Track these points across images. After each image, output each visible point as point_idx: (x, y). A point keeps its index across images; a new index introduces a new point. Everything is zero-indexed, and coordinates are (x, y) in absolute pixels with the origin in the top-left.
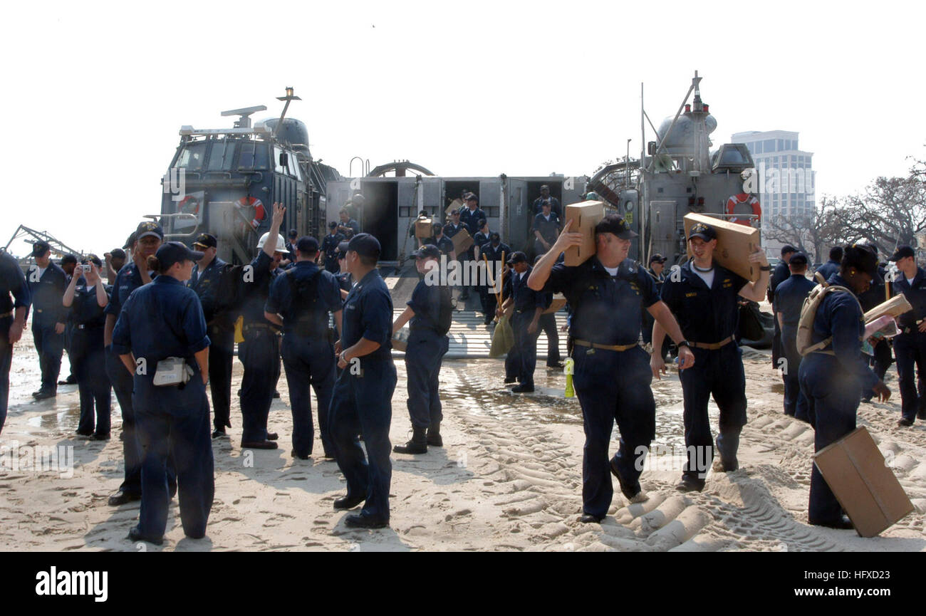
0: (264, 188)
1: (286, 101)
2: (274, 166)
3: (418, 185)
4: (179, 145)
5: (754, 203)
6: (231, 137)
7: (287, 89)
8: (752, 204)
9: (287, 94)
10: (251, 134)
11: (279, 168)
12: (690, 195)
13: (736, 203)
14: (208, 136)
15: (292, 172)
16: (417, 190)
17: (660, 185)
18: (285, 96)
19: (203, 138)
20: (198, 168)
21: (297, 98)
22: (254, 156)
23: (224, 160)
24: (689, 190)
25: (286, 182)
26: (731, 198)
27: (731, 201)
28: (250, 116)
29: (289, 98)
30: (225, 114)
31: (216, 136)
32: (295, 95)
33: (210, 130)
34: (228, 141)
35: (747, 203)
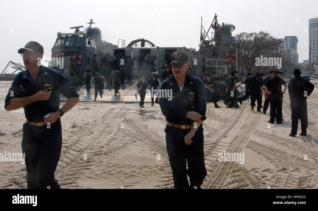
0: (83, 52)
1: (90, 24)
2: (86, 45)
3: (131, 50)
4: (57, 38)
5: (234, 55)
6: (73, 36)
7: (91, 20)
8: (233, 56)
9: (91, 22)
10: (79, 34)
11: (87, 45)
12: (214, 53)
13: (228, 55)
14: (66, 35)
15: (92, 46)
16: (131, 52)
17: (204, 50)
18: (90, 22)
19: (64, 36)
20: (63, 46)
21: (94, 23)
22: (80, 42)
23: (71, 43)
24: (214, 51)
25: (90, 50)
26: (227, 54)
27: (226, 55)
28: (79, 29)
29: (91, 23)
30: (71, 28)
31: (68, 35)
32: (93, 22)
33: (66, 34)
34: (72, 37)
35: (232, 55)
